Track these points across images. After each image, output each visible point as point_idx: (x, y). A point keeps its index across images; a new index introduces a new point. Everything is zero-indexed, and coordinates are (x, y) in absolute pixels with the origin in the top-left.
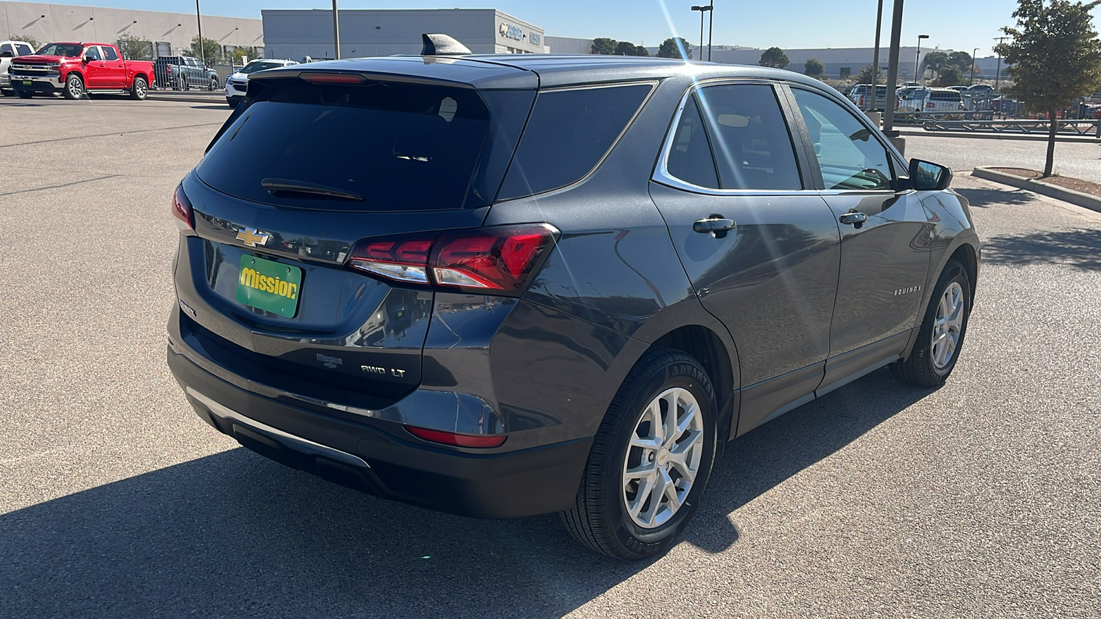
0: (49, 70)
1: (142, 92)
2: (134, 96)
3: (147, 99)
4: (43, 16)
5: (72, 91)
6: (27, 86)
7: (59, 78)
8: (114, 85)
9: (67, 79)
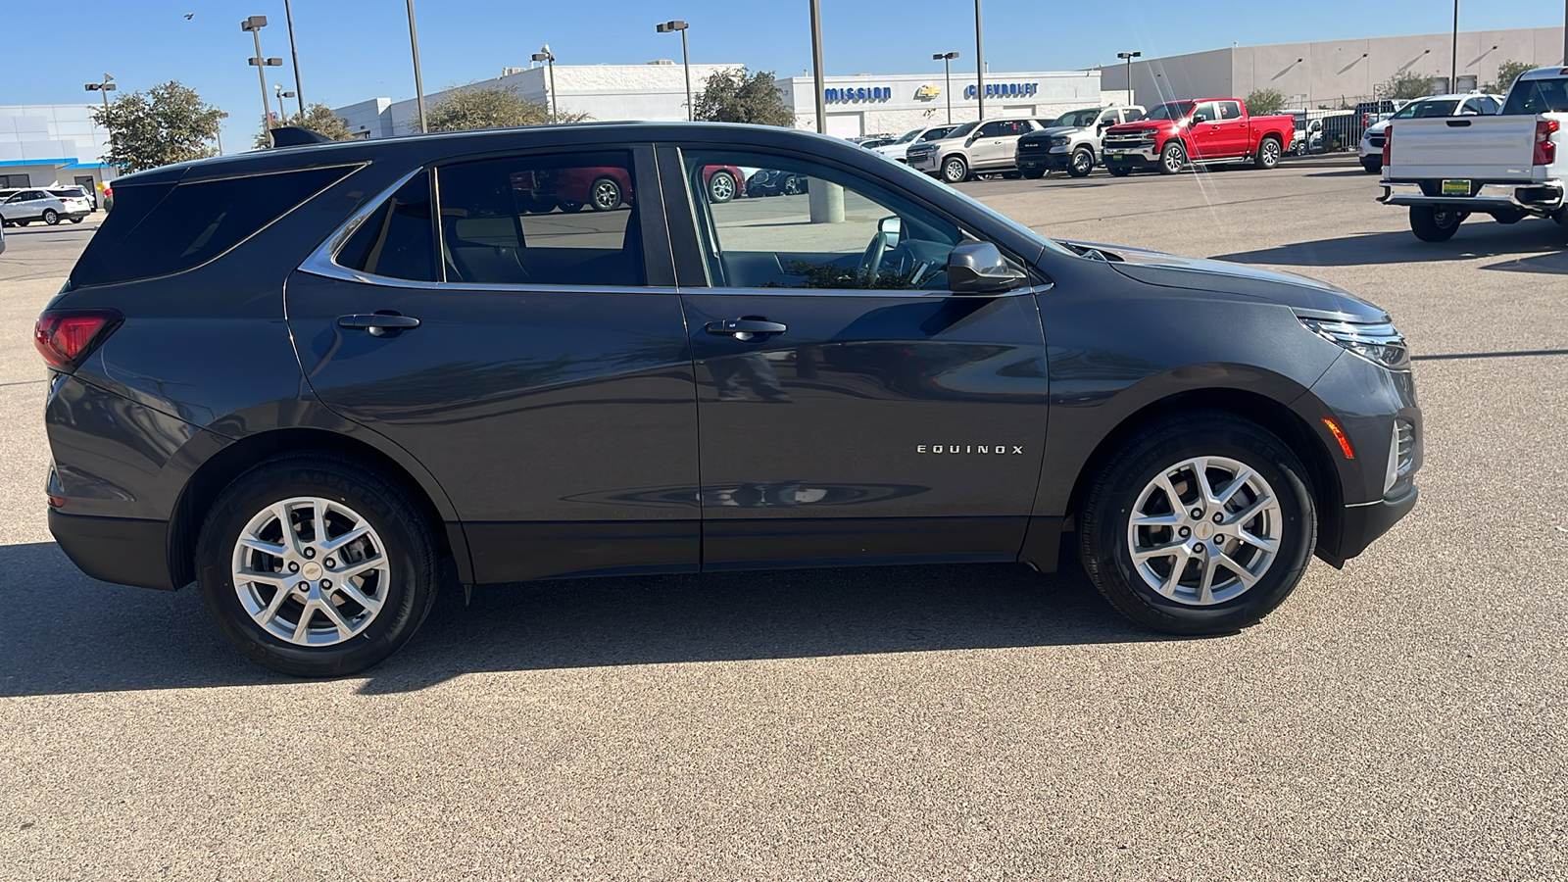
0: (1143, 139)
1: (1271, 158)
2: (1259, 165)
3: (1277, 166)
4: (1300, 60)
5: (1169, 164)
6: (1118, 161)
7: (1154, 149)
8: (1228, 151)
9: (1163, 149)
